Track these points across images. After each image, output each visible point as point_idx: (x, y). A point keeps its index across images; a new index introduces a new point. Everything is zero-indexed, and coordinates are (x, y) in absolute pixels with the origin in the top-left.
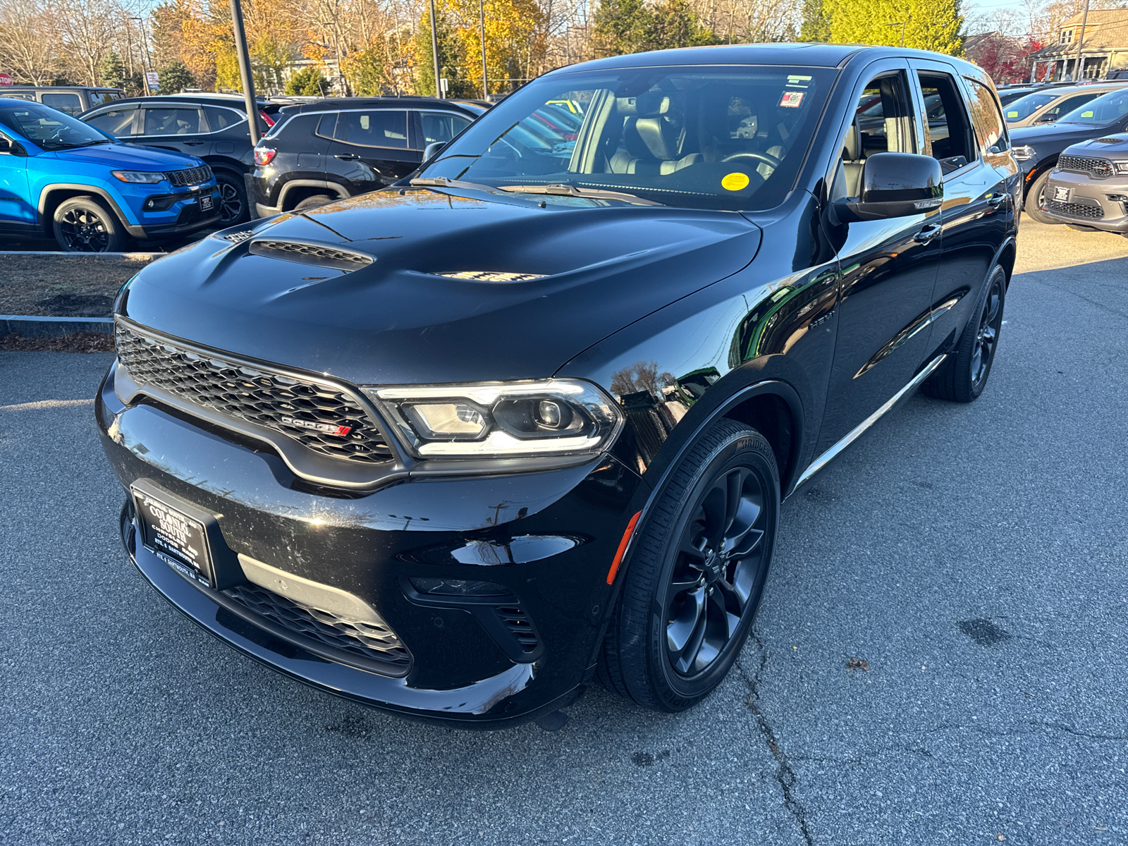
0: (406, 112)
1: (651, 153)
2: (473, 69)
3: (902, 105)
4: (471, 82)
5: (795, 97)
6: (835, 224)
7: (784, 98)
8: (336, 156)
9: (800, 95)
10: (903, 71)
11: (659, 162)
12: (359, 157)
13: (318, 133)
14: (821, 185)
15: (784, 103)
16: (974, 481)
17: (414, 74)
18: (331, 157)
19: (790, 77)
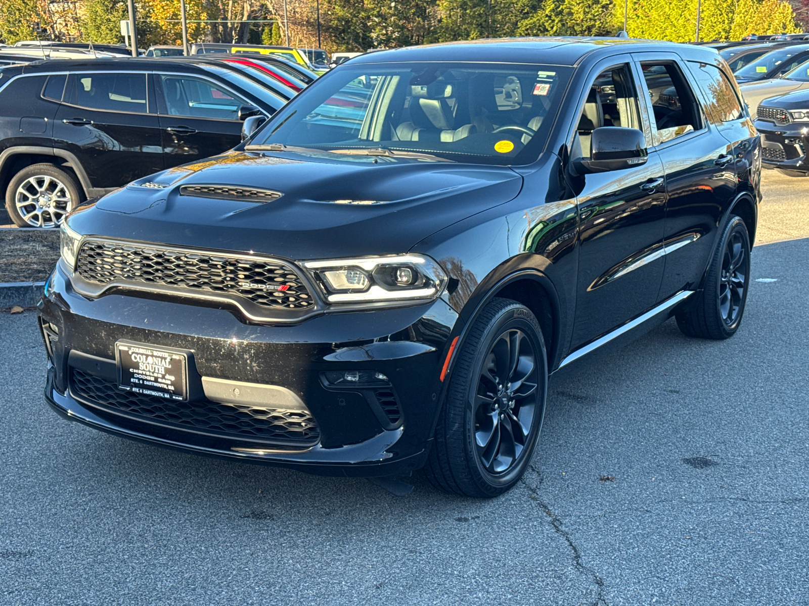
0: (145, 74)
1: (432, 124)
2: (159, 7)
3: (629, 89)
4: (156, 23)
5: (544, 88)
6: (574, 175)
7: (536, 88)
8: (65, 121)
9: (547, 86)
10: (627, 64)
11: (440, 131)
12: (92, 122)
13: (44, 95)
14: (564, 148)
15: (536, 92)
16: (714, 388)
17: (78, 11)
18: (60, 121)
19: (540, 73)
